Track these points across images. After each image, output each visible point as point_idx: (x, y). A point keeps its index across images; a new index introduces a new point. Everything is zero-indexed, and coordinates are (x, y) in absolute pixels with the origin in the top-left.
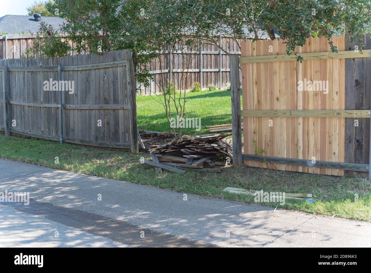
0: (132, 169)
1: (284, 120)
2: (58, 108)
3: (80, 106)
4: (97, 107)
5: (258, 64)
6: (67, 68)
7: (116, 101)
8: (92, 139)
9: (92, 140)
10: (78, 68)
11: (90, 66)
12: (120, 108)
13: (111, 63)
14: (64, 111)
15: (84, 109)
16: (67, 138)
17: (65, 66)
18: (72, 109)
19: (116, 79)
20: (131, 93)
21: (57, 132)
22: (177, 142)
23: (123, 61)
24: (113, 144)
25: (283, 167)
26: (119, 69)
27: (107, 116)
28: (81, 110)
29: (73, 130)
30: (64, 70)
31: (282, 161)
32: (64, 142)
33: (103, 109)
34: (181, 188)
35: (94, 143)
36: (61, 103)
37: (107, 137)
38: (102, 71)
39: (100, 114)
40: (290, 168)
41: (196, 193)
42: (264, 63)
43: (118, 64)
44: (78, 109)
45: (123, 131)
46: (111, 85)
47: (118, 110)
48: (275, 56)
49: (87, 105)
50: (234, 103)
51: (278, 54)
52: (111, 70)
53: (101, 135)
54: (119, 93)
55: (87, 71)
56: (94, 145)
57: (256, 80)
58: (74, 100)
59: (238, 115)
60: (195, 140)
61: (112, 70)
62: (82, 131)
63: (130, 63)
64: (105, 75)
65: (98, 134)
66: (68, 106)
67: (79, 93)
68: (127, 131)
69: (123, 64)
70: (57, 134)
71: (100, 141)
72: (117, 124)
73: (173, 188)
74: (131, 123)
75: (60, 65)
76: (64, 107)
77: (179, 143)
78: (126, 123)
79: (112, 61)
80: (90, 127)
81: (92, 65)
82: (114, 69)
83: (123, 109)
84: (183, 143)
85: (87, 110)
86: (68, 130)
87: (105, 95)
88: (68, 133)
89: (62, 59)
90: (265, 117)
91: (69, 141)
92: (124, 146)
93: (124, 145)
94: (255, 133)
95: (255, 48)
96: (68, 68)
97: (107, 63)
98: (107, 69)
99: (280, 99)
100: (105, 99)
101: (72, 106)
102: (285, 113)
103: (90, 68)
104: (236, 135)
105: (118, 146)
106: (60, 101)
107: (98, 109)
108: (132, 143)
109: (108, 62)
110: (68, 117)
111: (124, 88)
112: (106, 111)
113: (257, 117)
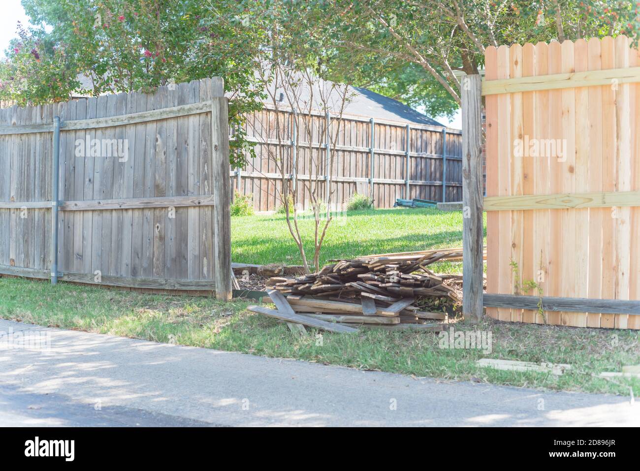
0: (234, 328)
1: (587, 215)
2: (48, 209)
3: (99, 203)
4: (137, 203)
5: (526, 94)
6: (71, 125)
7: (181, 189)
8: (124, 272)
9: (124, 275)
10: (98, 123)
11: (124, 118)
12: (193, 204)
13: (175, 109)
14: (61, 215)
15: (106, 210)
16: (66, 272)
17: (68, 122)
18: (80, 211)
19: (184, 143)
20: (220, 168)
21: (44, 261)
22: (335, 269)
23: (204, 103)
24: (172, 280)
25: (580, 320)
26: (193, 123)
27: (160, 222)
28: (101, 211)
29: (81, 257)
30: (67, 129)
31: (581, 306)
32: (59, 280)
33: (150, 209)
34: (371, 362)
35: (128, 281)
36: (55, 199)
37: (158, 267)
38: (151, 127)
39: (145, 218)
40: (598, 321)
41: (412, 373)
42: (540, 91)
43: (190, 109)
44: (93, 211)
45: (197, 253)
46: (173, 157)
47: (187, 207)
48: (567, 76)
49: (115, 201)
50: (470, 181)
51: (573, 71)
52: (173, 124)
53: (145, 265)
54: (191, 171)
55: (118, 130)
56: (128, 286)
57: (521, 130)
58: (86, 190)
59: (479, 206)
60: (379, 262)
61: (176, 124)
62: (101, 256)
63: (220, 105)
64: (158, 136)
65: (137, 261)
66: (71, 205)
67: (97, 176)
68: (205, 252)
69: (201, 109)
70: (44, 264)
71: (141, 277)
72: (182, 238)
73: (349, 361)
74: (218, 235)
75: (57, 119)
76: (62, 208)
77: (339, 270)
78: (204, 236)
79: (176, 104)
80: (119, 247)
81: (130, 115)
82: (181, 121)
83: (199, 206)
84: (349, 270)
85: (114, 213)
86: (67, 254)
87: (157, 177)
88: (68, 263)
89: (62, 106)
90: (539, 210)
91: (71, 279)
92: (198, 285)
93: (198, 282)
94: (514, 245)
95: (519, 60)
96: (75, 124)
97: (164, 109)
98: (165, 123)
99: (576, 170)
100: (157, 187)
101: (81, 205)
102: (591, 200)
103: (126, 122)
104: (471, 250)
105: (184, 285)
106: (54, 193)
107: (139, 209)
108: (219, 278)
109: (167, 107)
110: (69, 228)
111: (202, 160)
112: (157, 211)
113: (520, 211)
